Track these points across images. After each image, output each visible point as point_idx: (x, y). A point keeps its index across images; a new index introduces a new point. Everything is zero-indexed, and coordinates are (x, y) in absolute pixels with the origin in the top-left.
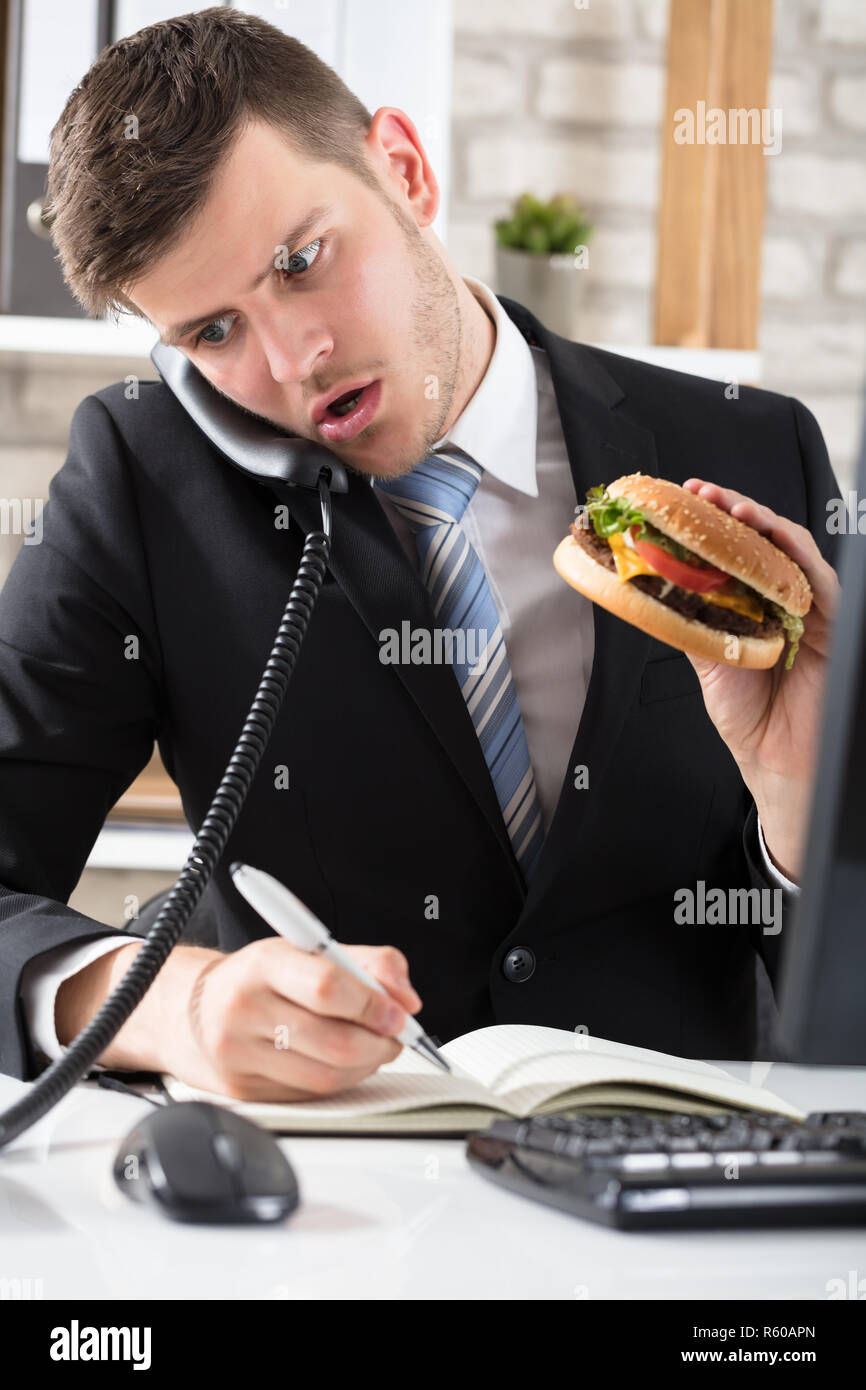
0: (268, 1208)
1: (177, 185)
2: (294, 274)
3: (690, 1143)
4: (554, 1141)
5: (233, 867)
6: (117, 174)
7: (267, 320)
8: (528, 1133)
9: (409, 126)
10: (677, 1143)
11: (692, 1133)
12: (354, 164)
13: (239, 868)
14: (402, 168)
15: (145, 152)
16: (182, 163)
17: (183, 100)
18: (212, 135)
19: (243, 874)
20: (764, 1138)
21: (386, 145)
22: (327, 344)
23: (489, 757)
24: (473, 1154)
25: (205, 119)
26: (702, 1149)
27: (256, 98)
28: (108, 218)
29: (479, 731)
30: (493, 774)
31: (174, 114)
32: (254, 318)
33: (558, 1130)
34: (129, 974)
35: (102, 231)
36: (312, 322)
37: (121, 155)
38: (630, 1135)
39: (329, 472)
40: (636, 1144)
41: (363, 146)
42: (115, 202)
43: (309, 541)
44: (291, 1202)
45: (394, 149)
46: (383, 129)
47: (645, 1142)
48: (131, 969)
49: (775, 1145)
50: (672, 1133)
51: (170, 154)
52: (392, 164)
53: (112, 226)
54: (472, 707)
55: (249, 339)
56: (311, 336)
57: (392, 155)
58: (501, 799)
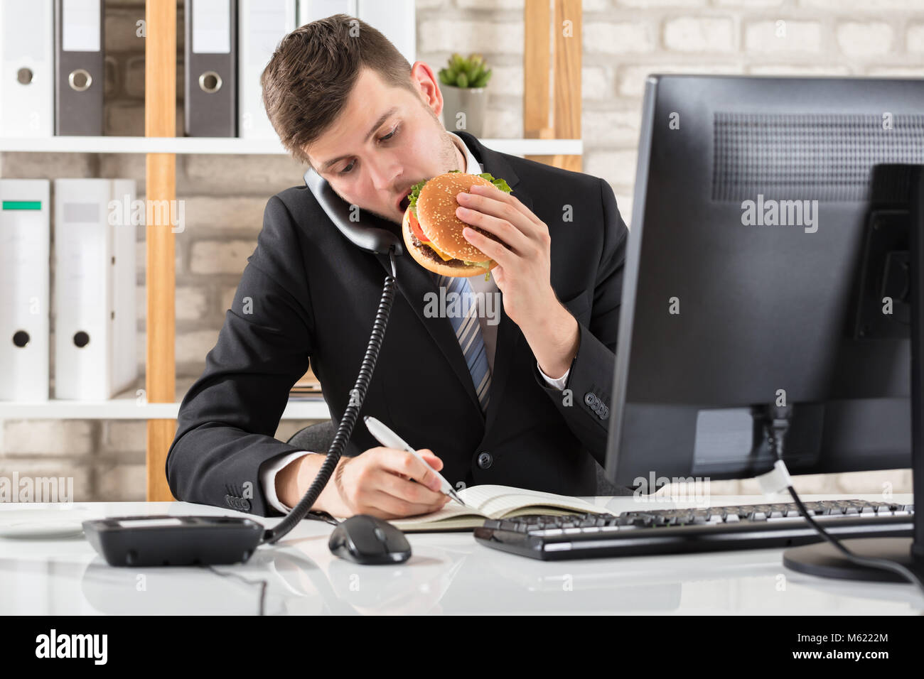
0: (397, 557)
1: (334, 99)
2: (384, 139)
3: (571, 525)
4: (513, 527)
5: (365, 418)
6: (306, 93)
7: (371, 161)
8: (501, 525)
9: (429, 71)
10: (565, 525)
11: (572, 521)
12: (409, 87)
13: (368, 418)
14: (426, 90)
15: (319, 83)
16: (337, 89)
17: (334, 58)
18: (349, 76)
19: (370, 421)
20: (603, 522)
21: (419, 79)
22: (400, 171)
23: (470, 365)
24: (477, 536)
25: (345, 67)
26: (576, 527)
27: (366, 59)
28: (302, 113)
29: (464, 353)
30: (471, 372)
31: (331, 65)
32: (364, 159)
33: (515, 522)
34: (318, 475)
35: (300, 120)
36: (393, 161)
37: (306, 85)
38: (545, 523)
39: (394, 246)
40: (548, 526)
41: (410, 78)
42: (306, 106)
43: (387, 280)
44: (407, 555)
45: (422, 81)
46: (418, 72)
47: (552, 525)
48: (319, 474)
49: (607, 524)
50: (563, 522)
51: (330, 84)
52: (422, 88)
53: (304, 118)
54: (461, 342)
55: (362, 170)
56: (393, 167)
57: (422, 84)
58: (475, 383)
